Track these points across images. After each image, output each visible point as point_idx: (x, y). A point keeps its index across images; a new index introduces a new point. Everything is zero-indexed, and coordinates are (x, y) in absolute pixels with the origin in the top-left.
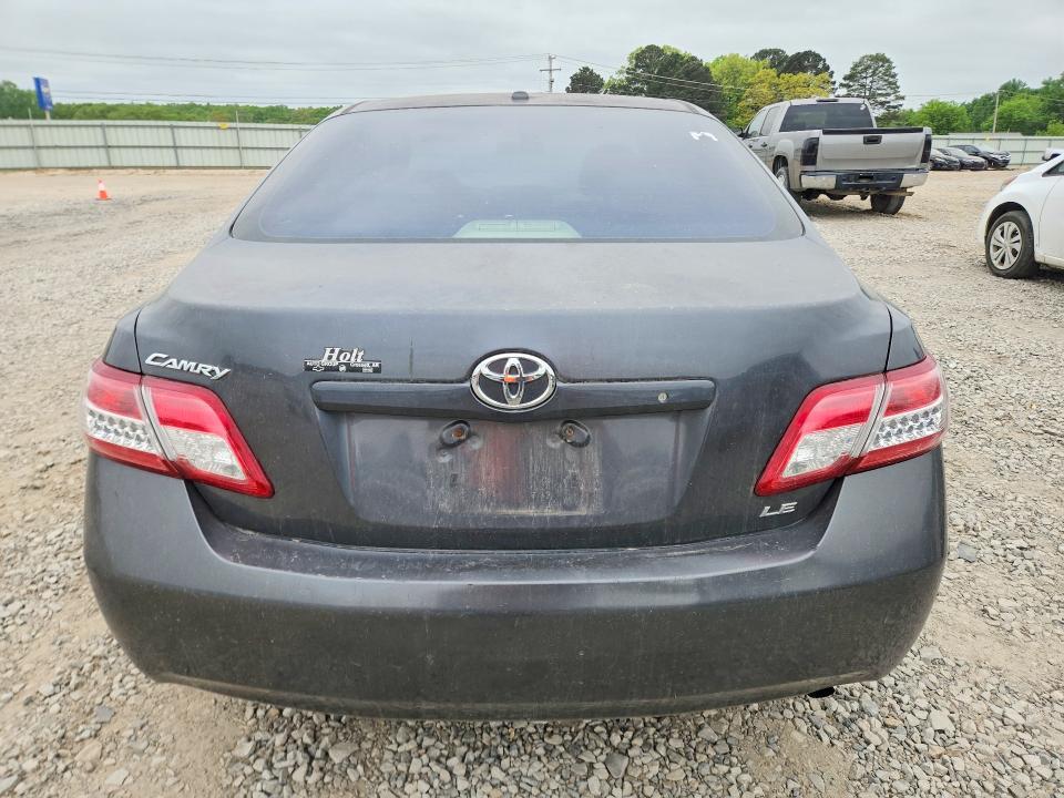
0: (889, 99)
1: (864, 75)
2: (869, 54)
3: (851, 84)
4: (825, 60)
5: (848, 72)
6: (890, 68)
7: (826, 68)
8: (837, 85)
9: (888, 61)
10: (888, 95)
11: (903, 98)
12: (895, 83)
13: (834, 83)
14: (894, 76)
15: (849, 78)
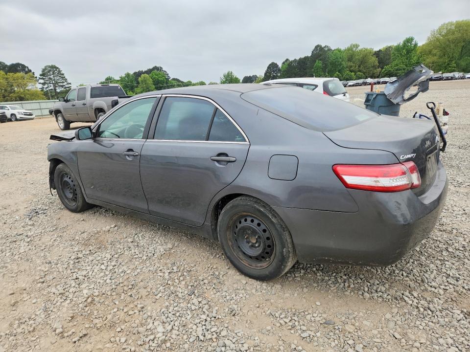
0: (64, 84)
1: (49, 74)
2: (48, 65)
3: (44, 78)
4: (28, 68)
5: (41, 73)
6: (60, 71)
7: (30, 71)
8: (38, 79)
9: (58, 68)
10: (64, 82)
11: (70, 84)
12: (64, 78)
13: (36, 77)
14: (63, 74)
15: (43, 75)
